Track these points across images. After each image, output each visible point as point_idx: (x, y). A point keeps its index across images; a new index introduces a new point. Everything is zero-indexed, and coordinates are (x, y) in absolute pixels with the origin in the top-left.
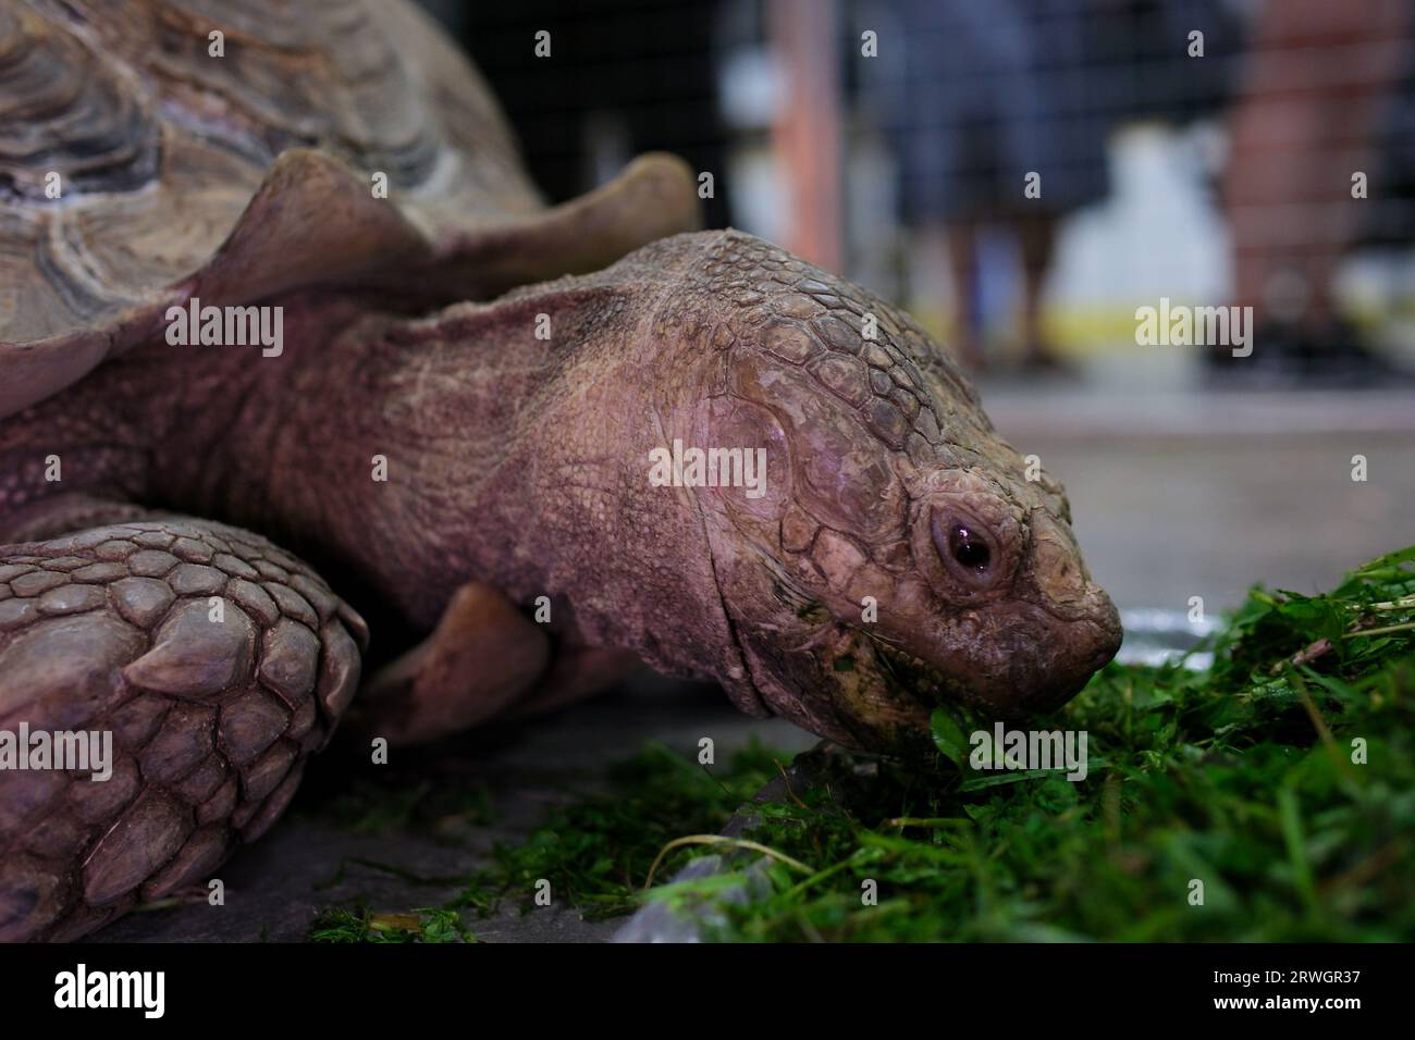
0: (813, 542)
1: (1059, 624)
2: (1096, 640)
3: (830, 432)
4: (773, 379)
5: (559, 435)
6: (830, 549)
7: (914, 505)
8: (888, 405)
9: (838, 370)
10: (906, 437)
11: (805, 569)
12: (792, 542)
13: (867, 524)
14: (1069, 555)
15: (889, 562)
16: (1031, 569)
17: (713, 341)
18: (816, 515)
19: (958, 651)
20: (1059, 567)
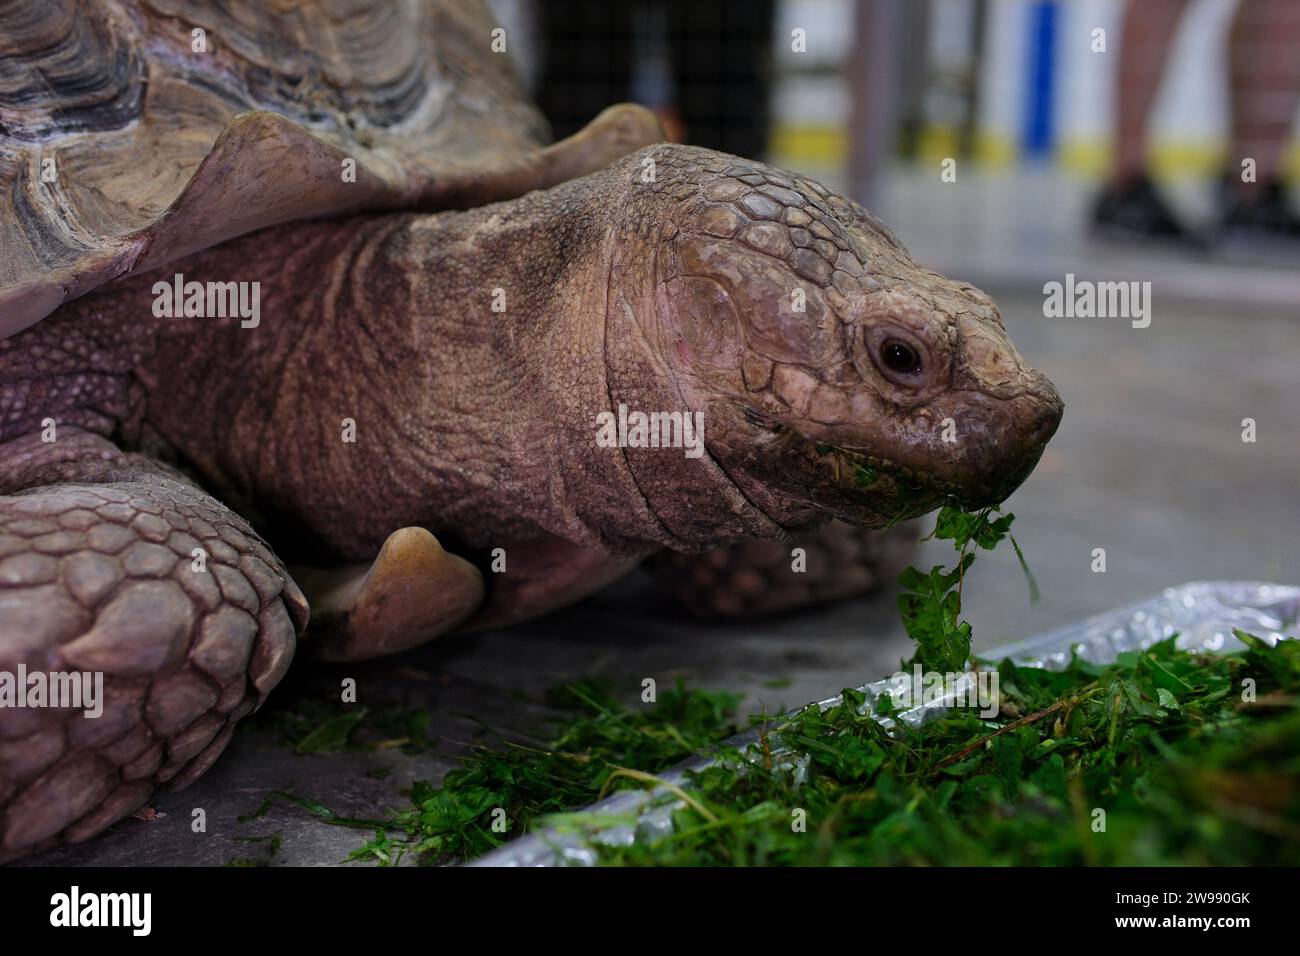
0: (771, 378)
1: (1000, 404)
2: (1035, 410)
3: (764, 282)
4: (710, 253)
5: (565, 342)
6: (786, 379)
7: (850, 329)
8: (809, 253)
9: (764, 233)
10: (830, 276)
11: (770, 402)
12: (755, 382)
13: (812, 352)
14: (998, 345)
15: (839, 380)
16: (965, 362)
17: (660, 235)
18: (768, 355)
19: (918, 445)
20: (990, 356)
